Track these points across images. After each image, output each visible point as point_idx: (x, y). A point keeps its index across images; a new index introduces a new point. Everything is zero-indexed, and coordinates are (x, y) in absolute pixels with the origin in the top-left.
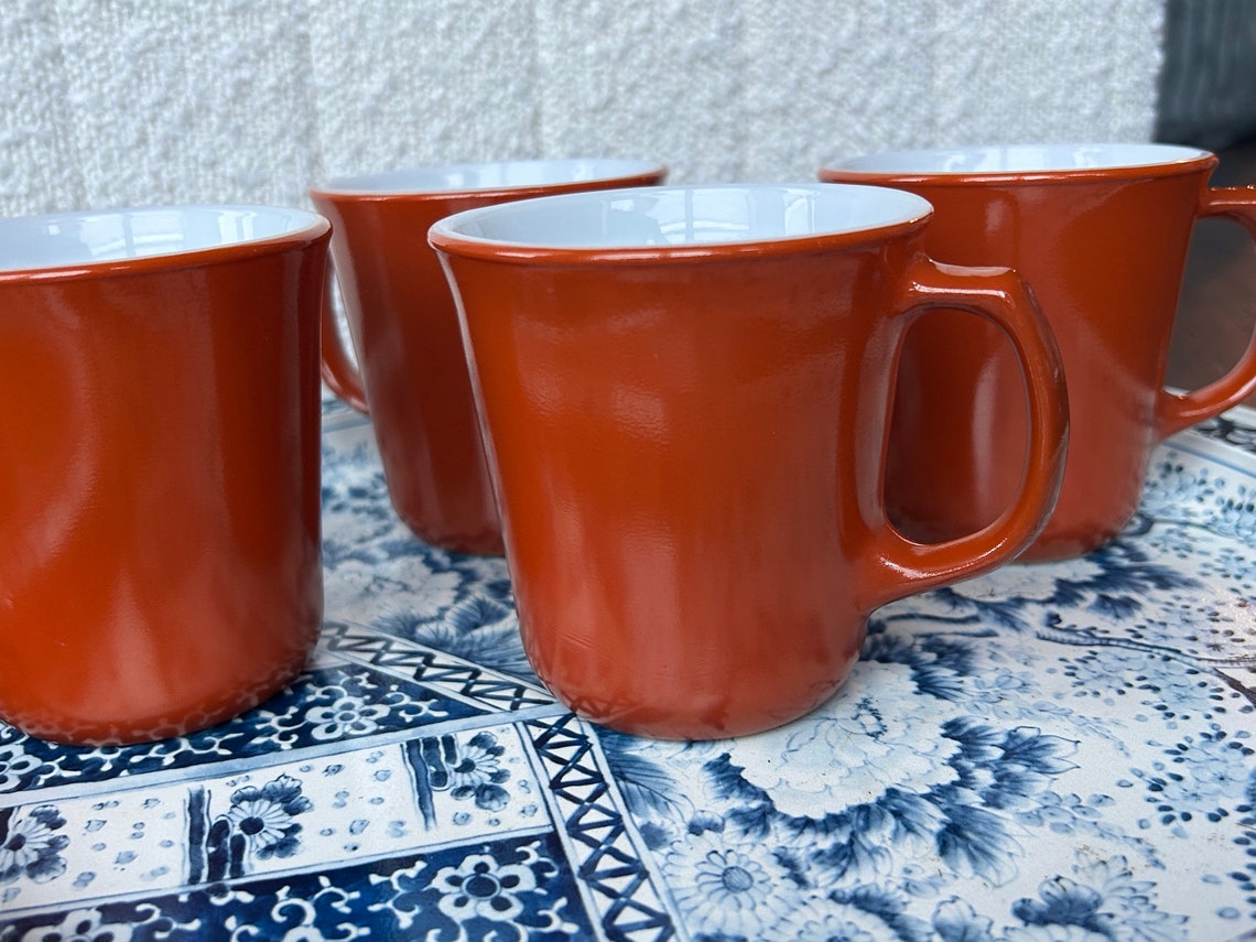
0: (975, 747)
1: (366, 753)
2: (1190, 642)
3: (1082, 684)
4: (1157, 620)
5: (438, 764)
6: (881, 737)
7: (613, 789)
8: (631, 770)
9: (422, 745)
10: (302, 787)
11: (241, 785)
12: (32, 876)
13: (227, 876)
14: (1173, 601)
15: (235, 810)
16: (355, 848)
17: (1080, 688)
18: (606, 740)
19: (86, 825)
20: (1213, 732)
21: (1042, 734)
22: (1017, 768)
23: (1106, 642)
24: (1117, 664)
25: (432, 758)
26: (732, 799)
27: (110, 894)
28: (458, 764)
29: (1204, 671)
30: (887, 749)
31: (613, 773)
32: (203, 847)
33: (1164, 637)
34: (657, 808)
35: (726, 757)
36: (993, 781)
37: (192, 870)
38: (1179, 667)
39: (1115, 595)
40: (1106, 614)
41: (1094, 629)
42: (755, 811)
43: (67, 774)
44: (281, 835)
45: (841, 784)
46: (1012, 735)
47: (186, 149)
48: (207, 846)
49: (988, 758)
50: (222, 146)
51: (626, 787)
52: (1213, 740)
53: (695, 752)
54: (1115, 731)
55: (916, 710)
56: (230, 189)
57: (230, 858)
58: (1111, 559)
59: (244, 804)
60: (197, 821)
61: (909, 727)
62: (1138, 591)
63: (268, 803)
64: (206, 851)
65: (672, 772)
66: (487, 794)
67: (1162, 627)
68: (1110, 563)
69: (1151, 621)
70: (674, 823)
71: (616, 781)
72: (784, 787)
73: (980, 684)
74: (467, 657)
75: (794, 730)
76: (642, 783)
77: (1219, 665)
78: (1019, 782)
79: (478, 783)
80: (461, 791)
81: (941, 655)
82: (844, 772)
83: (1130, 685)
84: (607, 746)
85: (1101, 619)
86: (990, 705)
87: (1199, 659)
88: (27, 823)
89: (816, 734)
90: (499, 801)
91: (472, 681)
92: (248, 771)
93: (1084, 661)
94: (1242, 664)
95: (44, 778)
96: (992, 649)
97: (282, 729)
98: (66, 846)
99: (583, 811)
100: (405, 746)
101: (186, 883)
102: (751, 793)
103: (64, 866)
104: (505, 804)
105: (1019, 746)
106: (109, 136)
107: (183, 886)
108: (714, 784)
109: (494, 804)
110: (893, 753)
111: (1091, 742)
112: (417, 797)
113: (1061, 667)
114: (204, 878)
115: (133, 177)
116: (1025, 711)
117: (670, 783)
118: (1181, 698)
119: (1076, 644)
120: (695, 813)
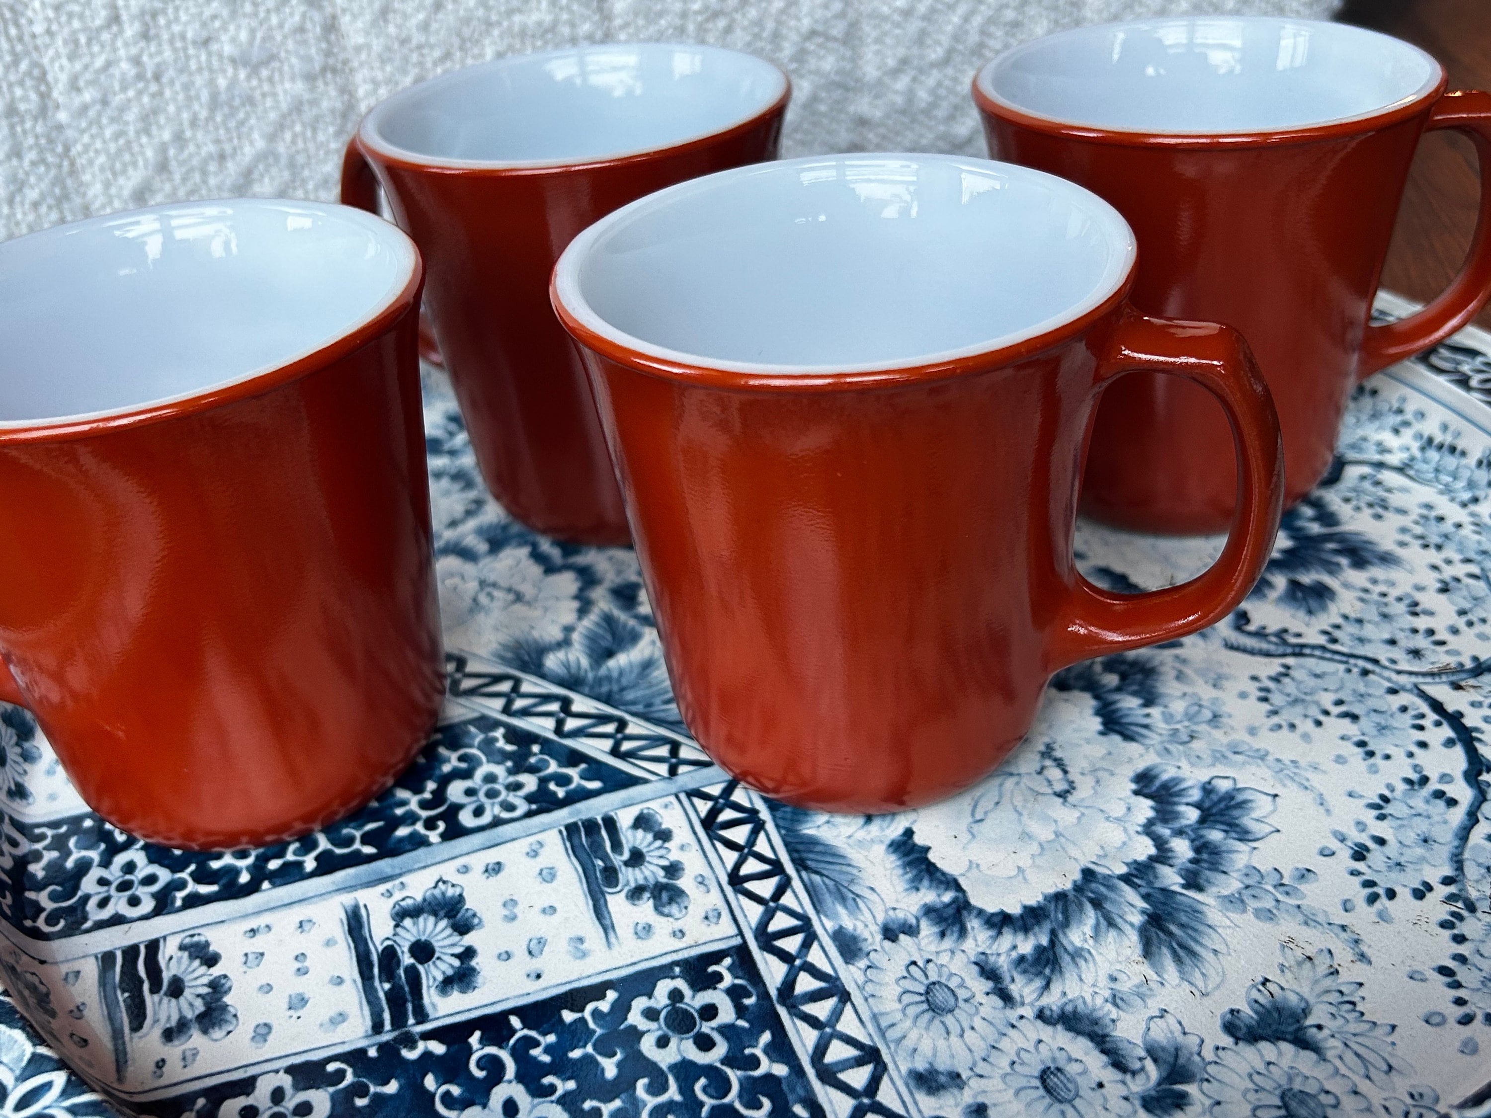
0: (1169, 808)
1: (523, 845)
2: (1388, 647)
3: (1275, 713)
4: (1353, 615)
5: (605, 858)
6: (1071, 799)
7: (796, 883)
8: (811, 856)
9: (582, 829)
10: (465, 895)
11: (397, 896)
12: (205, 1032)
13: (411, 1021)
14: (1368, 585)
15: (399, 930)
16: (538, 976)
17: (1275, 720)
18: (779, 814)
19: (244, 959)
20: (1415, 777)
21: (1239, 786)
22: (1215, 835)
23: (1299, 651)
24: (1312, 682)
25: (597, 848)
26: (923, 891)
27: (294, 1051)
28: (626, 856)
29: (1404, 689)
30: (1077, 814)
31: (793, 860)
32: (377, 983)
33: (1361, 640)
34: (846, 907)
35: (909, 833)
36: (1190, 854)
37: (372, 1015)
38: (1379, 682)
39: (1307, 578)
40: (1299, 608)
41: (1285, 631)
42: (947, 906)
43: (204, 889)
44: (457, 963)
45: (1034, 865)
46: (1207, 789)
47: (169, 25)
48: (381, 982)
49: (1184, 822)
50: (214, 17)
51: (810, 880)
52: (1416, 787)
53: (875, 828)
54: (1315, 779)
55: (1103, 758)
56: (230, 71)
57: (409, 997)
58: (1301, 523)
59: (408, 922)
60: (361, 948)
61: (1098, 782)
62: (1331, 573)
63: (431, 920)
64: (382, 988)
65: (854, 855)
66: (665, 896)
67: (1357, 626)
68: (1300, 529)
69: (1346, 617)
70: (866, 926)
71: (798, 871)
72: (975, 871)
73: (1168, 718)
74: (607, 700)
75: (977, 792)
76: (825, 872)
77: (1420, 680)
78: (1217, 854)
79: (652, 881)
80: (636, 893)
81: (1124, 677)
82: (1035, 848)
83: (1326, 713)
84: (781, 823)
85: (1293, 616)
86: (1181, 748)
87: (1399, 672)
88: (179, 960)
89: (1001, 796)
90: (677, 903)
91: (619, 736)
92: (400, 875)
93: (1276, 679)
94: (1444, 678)
95: (180, 895)
96: (1178, 665)
97: (425, 814)
98: (230, 988)
99: (769, 915)
100: (565, 833)
101: (370, 1032)
102: (941, 882)
103: (235, 1016)
104: (686, 908)
105: (1215, 804)
106: (70, 15)
107: (367, 1037)
108: (901, 871)
109: (674, 909)
110: (1084, 820)
111: (1290, 794)
112: (591, 903)
113: (1252, 689)
114: (388, 1026)
115: (108, 64)
116: (1218, 755)
117: (855, 871)
118: (1382, 729)
119: (1268, 654)
120: (886, 911)
